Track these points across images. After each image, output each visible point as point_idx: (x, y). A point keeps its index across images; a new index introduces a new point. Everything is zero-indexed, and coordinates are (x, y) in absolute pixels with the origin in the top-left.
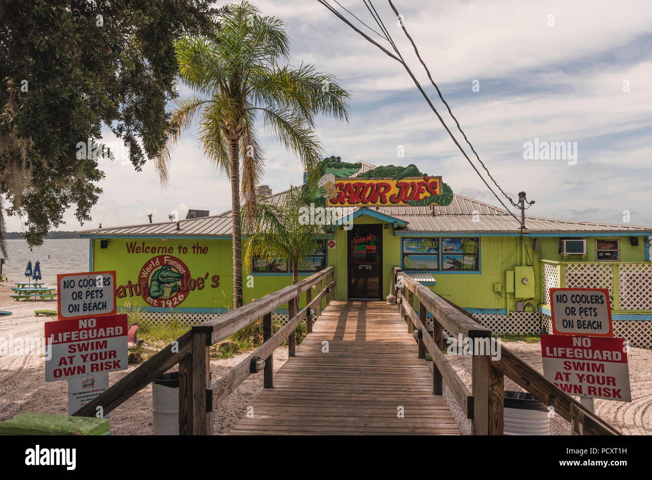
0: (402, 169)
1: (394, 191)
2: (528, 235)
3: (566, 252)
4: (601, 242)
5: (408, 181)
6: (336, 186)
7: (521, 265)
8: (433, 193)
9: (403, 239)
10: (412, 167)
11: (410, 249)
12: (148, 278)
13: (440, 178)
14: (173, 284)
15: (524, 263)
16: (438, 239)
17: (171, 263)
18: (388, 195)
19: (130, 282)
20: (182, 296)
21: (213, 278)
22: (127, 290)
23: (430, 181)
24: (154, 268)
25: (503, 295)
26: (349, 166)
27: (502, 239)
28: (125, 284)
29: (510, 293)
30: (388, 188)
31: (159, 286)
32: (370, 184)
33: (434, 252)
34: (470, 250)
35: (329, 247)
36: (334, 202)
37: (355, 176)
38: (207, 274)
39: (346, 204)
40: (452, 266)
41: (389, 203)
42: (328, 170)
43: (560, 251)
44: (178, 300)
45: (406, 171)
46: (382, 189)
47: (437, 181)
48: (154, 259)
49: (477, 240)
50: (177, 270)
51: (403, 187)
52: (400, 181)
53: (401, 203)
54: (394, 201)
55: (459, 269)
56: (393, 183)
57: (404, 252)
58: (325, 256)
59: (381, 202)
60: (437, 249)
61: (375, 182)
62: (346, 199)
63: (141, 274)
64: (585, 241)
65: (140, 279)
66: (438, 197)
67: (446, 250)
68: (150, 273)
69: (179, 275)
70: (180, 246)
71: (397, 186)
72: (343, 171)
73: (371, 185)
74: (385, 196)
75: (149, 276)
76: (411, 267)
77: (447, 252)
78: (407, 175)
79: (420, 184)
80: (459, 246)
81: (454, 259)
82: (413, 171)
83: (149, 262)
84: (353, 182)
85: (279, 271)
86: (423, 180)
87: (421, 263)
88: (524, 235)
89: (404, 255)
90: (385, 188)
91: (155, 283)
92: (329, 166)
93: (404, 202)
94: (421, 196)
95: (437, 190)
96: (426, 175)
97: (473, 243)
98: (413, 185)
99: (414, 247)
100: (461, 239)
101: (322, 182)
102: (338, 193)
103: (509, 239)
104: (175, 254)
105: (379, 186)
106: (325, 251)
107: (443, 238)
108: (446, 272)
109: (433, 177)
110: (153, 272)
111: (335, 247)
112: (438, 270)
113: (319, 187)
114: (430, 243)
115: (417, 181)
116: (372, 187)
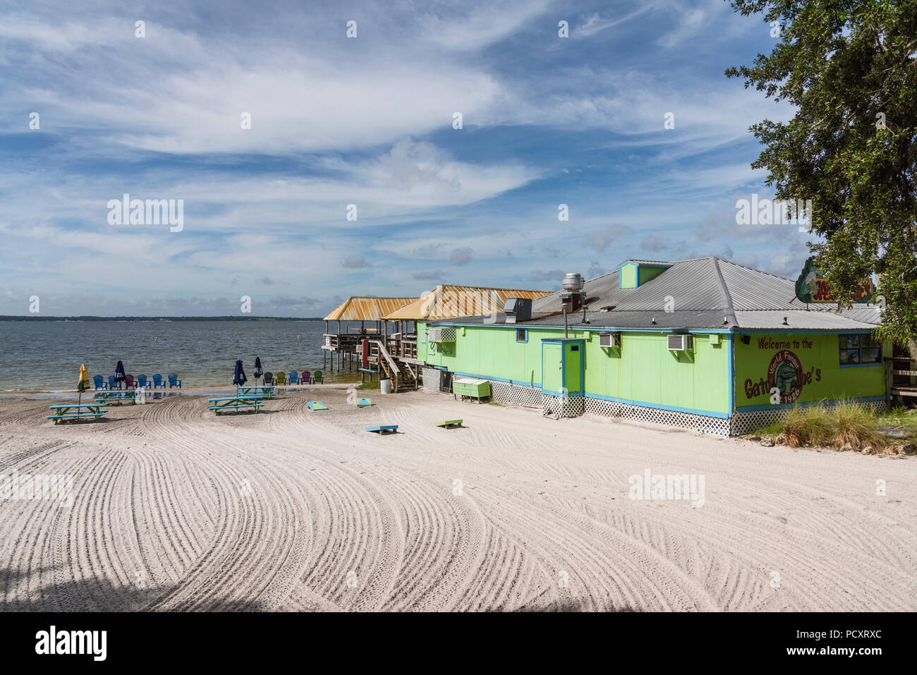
12: (774, 374)
14: (791, 380)
17: (790, 358)
19: (762, 379)
20: (798, 391)
21: (817, 372)
22: (760, 387)
24: (778, 364)
28: (758, 381)
31: (782, 382)
36: (815, 297)
38: (813, 368)
44: (795, 395)
48: (777, 355)
50: (793, 365)
63: (769, 371)
65: (769, 375)
68: (775, 369)
69: (794, 370)
70: (795, 340)
75: (775, 371)
83: (774, 359)
85: (854, 363)
91: (779, 379)
104: (792, 349)
110: (777, 369)
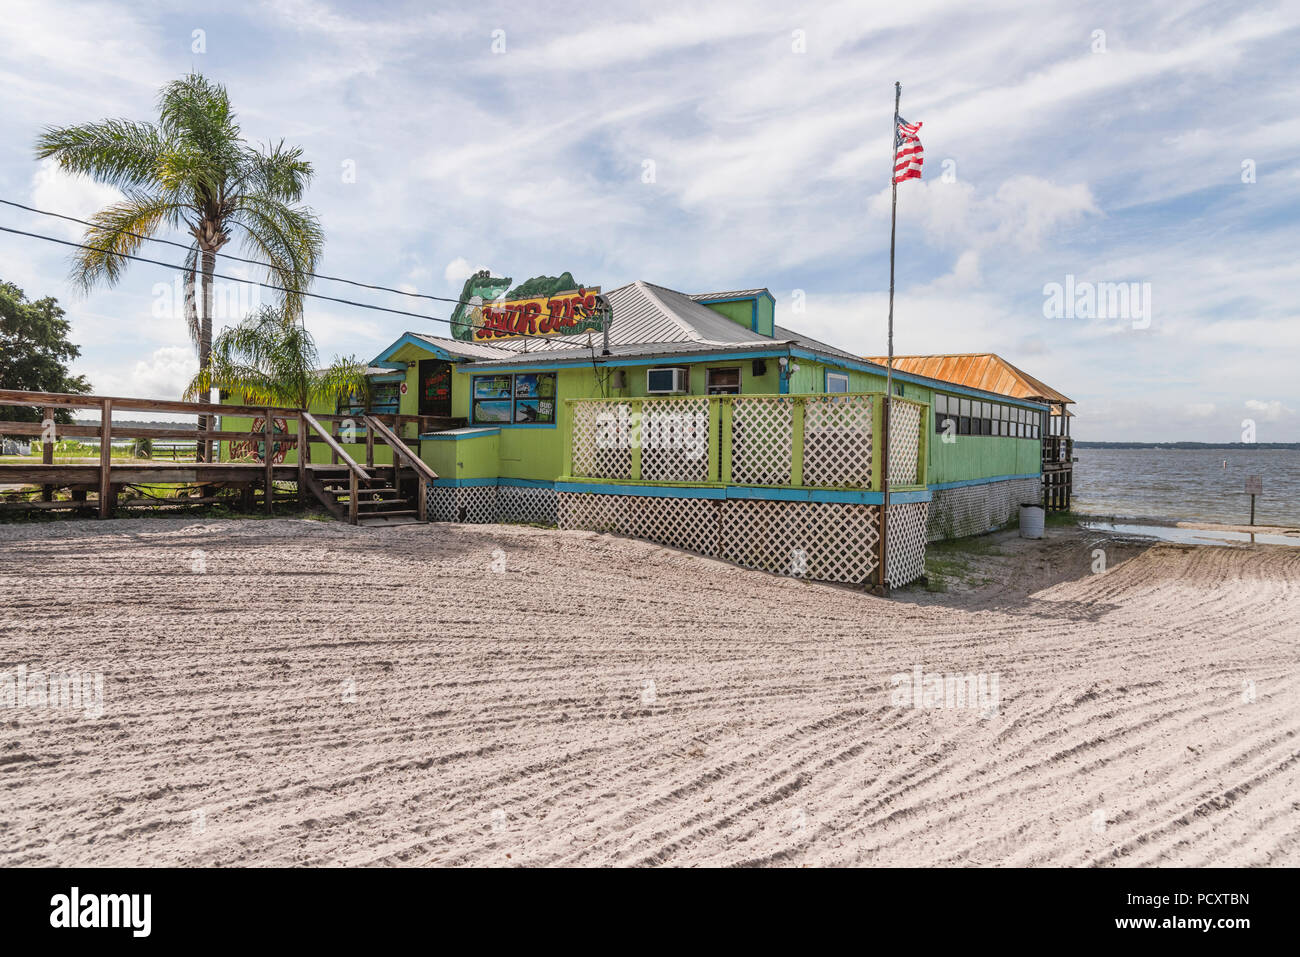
0: (554, 280)
1: (545, 313)
2: (611, 364)
3: (649, 389)
4: (715, 372)
5: (560, 297)
6: (484, 312)
8: (589, 313)
9: (475, 378)
10: (567, 277)
11: (481, 392)
13: (599, 289)
16: (511, 375)
18: (538, 321)
23: (587, 295)
26: (497, 282)
27: (582, 373)
30: (537, 310)
32: (520, 306)
33: (507, 396)
34: (547, 391)
35: (401, 393)
37: (503, 296)
39: (493, 337)
40: (525, 416)
41: (538, 333)
42: (475, 291)
45: (559, 283)
46: (532, 313)
47: (595, 294)
49: (553, 376)
51: (554, 308)
52: (552, 299)
53: (552, 332)
54: (545, 329)
55: (534, 421)
56: (543, 302)
57: (477, 396)
58: (398, 405)
59: (530, 332)
60: (509, 392)
61: (523, 303)
64: (675, 371)
66: (595, 318)
67: (519, 393)
71: (548, 308)
72: (491, 291)
73: (520, 308)
74: (534, 323)
76: (482, 419)
77: (521, 396)
78: (560, 289)
79: (575, 301)
80: (534, 385)
81: (529, 407)
82: (567, 282)
84: (501, 305)
86: (578, 295)
87: (493, 412)
88: (598, 365)
89: (475, 401)
92: (477, 286)
93: (556, 331)
94: (576, 319)
96: (582, 286)
97: (549, 381)
98: (566, 303)
99: (485, 389)
100: (536, 375)
101: (469, 310)
102: (485, 322)
103: (590, 373)
105: (528, 308)
106: (398, 399)
107: (516, 375)
108: (520, 425)
109: (590, 289)
111: (407, 393)
113: (467, 315)
114: (502, 383)
115: (573, 295)
116: (521, 310)
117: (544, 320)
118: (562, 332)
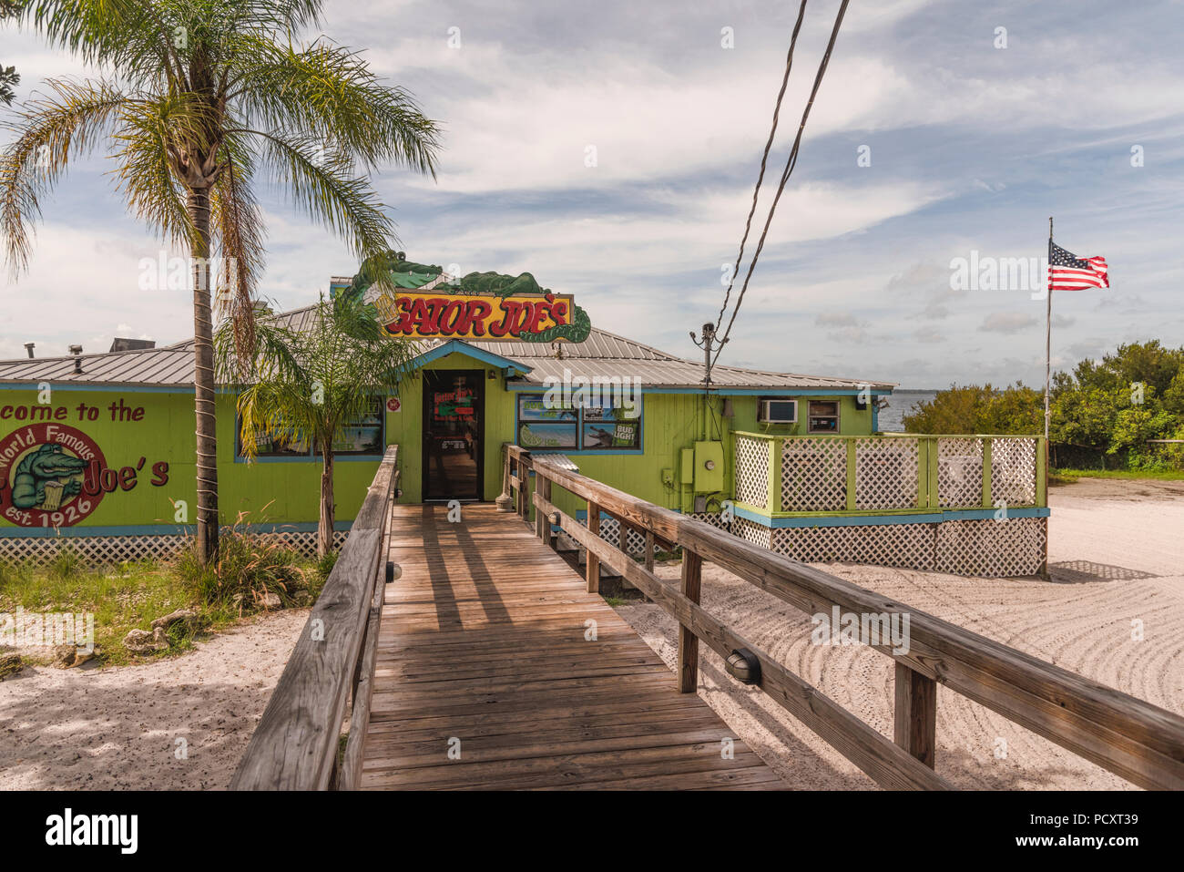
0: (510, 280)
1: (497, 315)
2: (714, 392)
3: (771, 419)
4: (815, 403)
5: (520, 299)
6: (398, 303)
7: (703, 439)
8: (559, 322)
9: (520, 396)
10: (527, 278)
11: (530, 413)
13: (571, 297)
14: (66, 482)
15: (708, 436)
17: (63, 438)
18: (487, 322)
20: (88, 503)
21: (156, 468)
23: (556, 301)
24: (22, 449)
25: (676, 487)
26: (419, 269)
27: (675, 398)
29: (687, 485)
30: (486, 310)
31: (34, 486)
32: (457, 302)
33: (571, 418)
35: (388, 410)
36: (392, 330)
37: (430, 286)
38: (143, 461)
39: (415, 334)
40: (598, 441)
41: (488, 335)
42: (380, 274)
43: (760, 416)
44: (77, 512)
45: (516, 284)
46: (477, 312)
47: (567, 301)
48: (22, 432)
50: (76, 452)
51: (511, 310)
52: (506, 300)
53: (508, 336)
54: (497, 332)
55: (609, 447)
56: (495, 302)
58: (381, 426)
59: (475, 332)
60: (575, 414)
61: (465, 299)
62: (415, 327)
64: (796, 402)
66: (568, 328)
67: (589, 415)
68: (13, 460)
70: (82, 405)
71: (501, 308)
72: (408, 278)
73: (459, 304)
74: (482, 324)
76: (532, 445)
77: (591, 419)
78: (518, 290)
79: (538, 306)
81: (602, 431)
82: (528, 284)
83: (10, 438)
84: (426, 298)
85: (292, 453)
86: (544, 300)
87: (549, 437)
88: (710, 392)
89: (521, 424)
90: (482, 308)
91: (24, 479)
92: (385, 268)
93: (512, 334)
94: (541, 326)
95: (566, 317)
96: (548, 291)
98: (528, 307)
99: (537, 409)
101: (369, 297)
102: (401, 315)
103: (686, 398)
104: (71, 420)
105: (471, 306)
106: (381, 417)
108: (588, 451)
109: (559, 295)
110: (21, 458)
111: (399, 410)
112: (576, 448)
113: (366, 303)
115: (535, 300)
116: (459, 307)
117: (497, 322)
118: (522, 338)
